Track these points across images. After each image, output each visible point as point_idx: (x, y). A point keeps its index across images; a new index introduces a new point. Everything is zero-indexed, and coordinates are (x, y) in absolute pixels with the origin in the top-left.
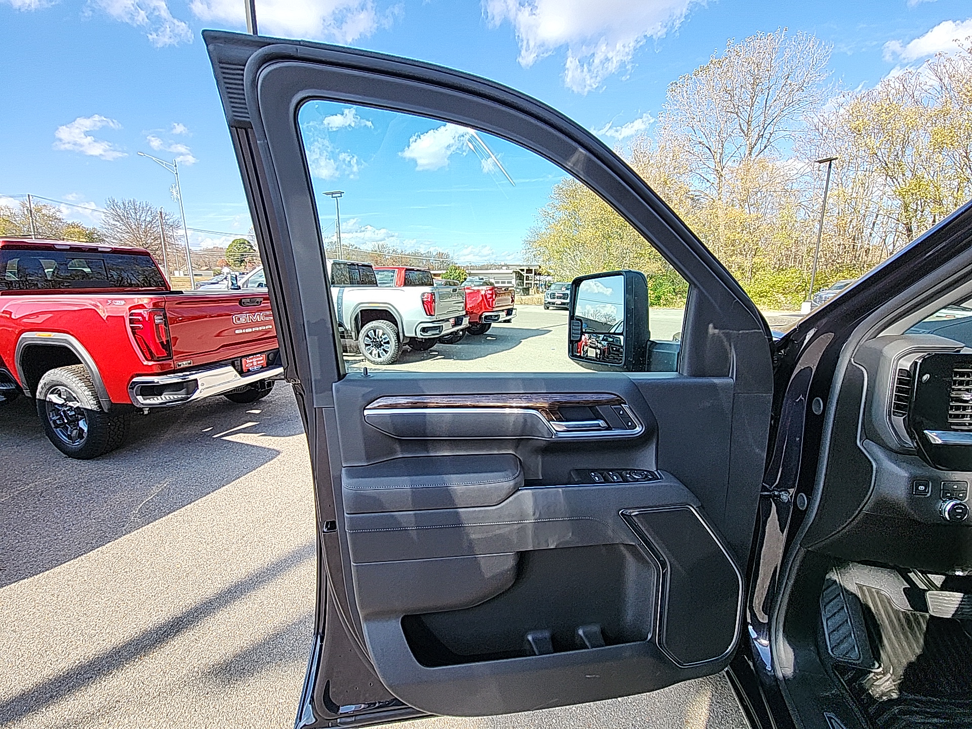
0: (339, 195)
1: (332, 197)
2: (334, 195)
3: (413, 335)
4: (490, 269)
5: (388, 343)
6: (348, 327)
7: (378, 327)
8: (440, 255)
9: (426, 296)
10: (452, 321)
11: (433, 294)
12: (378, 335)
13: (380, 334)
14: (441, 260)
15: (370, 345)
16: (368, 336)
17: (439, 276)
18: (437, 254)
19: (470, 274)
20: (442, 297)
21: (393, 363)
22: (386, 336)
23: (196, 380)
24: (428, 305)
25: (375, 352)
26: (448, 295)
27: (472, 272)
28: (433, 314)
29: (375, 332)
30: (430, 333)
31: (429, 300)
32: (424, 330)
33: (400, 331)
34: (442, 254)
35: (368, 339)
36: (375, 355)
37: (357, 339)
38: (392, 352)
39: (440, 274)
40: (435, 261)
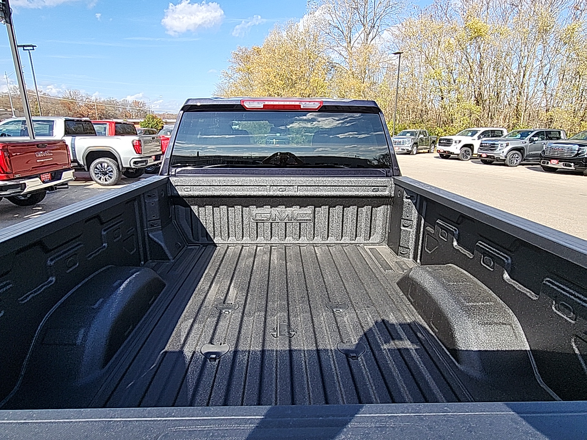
0: (32, 48)
1: (24, 50)
2: (25, 48)
3: (129, 166)
5: (112, 171)
6: (81, 163)
7: (104, 162)
8: (136, 103)
9: (135, 142)
10: (153, 157)
11: (139, 141)
12: (104, 167)
13: (106, 167)
14: (138, 108)
15: (98, 174)
16: (96, 168)
17: (138, 124)
18: (133, 102)
19: (166, 123)
20: (145, 142)
21: (116, 185)
22: (109, 167)
23: (25, 184)
24: (137, 148)
25: (103, 177)
26: (150, 142)
27: (168, 121)
28: (141, 153)
29: (101, 165)
30: (139, 165)
31: (138, 144)
32: (135, 163)
33: (120, 164)
34: (138, 103)
35: (97, 170)
36: (103, 179)
37: (89, 170)
38: (115, 177)
39: (139, 122)
40: (132, 109)
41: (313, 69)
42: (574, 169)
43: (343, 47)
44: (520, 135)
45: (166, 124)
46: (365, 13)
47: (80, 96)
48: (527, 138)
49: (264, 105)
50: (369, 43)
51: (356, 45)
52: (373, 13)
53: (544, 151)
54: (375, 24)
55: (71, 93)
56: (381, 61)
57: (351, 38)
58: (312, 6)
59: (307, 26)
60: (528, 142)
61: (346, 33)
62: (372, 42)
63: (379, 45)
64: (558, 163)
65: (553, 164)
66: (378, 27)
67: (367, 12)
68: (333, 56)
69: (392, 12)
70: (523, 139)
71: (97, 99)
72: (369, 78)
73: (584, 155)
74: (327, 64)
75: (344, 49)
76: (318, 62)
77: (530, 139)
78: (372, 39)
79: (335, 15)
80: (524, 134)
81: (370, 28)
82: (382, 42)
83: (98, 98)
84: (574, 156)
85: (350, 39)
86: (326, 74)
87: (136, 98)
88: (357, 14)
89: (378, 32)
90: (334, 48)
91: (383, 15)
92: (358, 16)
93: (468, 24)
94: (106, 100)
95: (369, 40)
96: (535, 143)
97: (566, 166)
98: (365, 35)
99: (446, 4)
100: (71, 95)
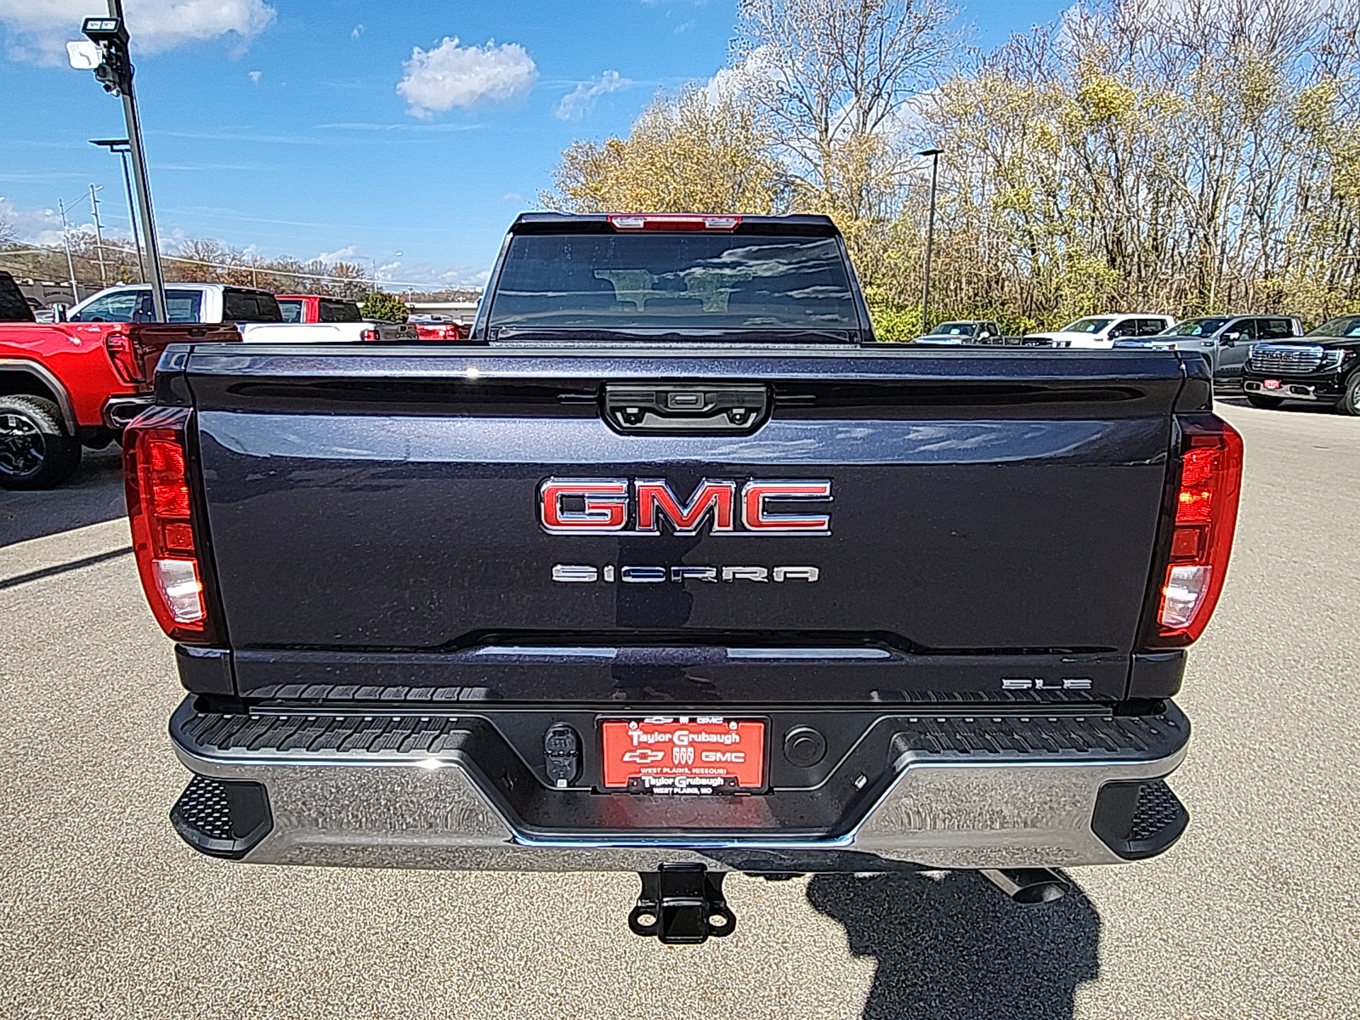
1: (112, 150)
2: (115, 147)
4: (453, 301)
8: (343, 270)
14: (346, 280)
18: (335, 268)
19: (413, 310)
27: (417, 306)
34: (348, 269)
40: (334, 281)
41: (741, 190)
42: (1315, 398)
43: (811, 139)
44: (1200, 329)
45: (412, 313)
46: (859, 64)
47: (219, 252)
48: (1215, 335)
49: (645, 223)
50: (868, 131)
51: (838, 135)
52: (878, 66)
53: (1250, 360)
54: (881, 90)
55: (200, 246)
56: (896, 171)
57: (829, 121)
58: (741, 51)
59: (726, 94)
60: (1216, 342)
61: (816, 110)
62: (876, 130)
63: (891, 135)
64: (1280, 387)
65: (1270, 388)
66: (890, 95)
67: (863, 63)
68: (787, 161)
69: (919, 64)
70: (1207, 337)
71: (256, 261)
72: (870, 209)
73: (1336, 368)
74: (775, 178)
75: (813, 146)
76: (753, 172)
77: (1222, 335)
78: (876, 124)
79: (793, 71)
80: (1209, 327)
81: (870, 98)
82: (898, 129)
83: (258, 258)
84: (1314, 371)
85: (827, 124)
86: (772, 200)
87: (341, 259)
88: (842, 67)
89: (888, 108)
90: (791, 143)
91: (900, 70)
92: (843, 71)
93: (1083, 89)
94: (275, 263)
95: (869, 126)
96: (1233, 346)
97: (1296, 392)
98: (858, 115)
99: (1038, 45)
100: (197, 252)
